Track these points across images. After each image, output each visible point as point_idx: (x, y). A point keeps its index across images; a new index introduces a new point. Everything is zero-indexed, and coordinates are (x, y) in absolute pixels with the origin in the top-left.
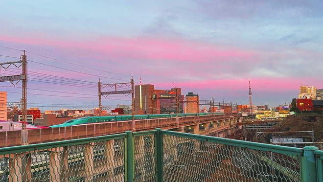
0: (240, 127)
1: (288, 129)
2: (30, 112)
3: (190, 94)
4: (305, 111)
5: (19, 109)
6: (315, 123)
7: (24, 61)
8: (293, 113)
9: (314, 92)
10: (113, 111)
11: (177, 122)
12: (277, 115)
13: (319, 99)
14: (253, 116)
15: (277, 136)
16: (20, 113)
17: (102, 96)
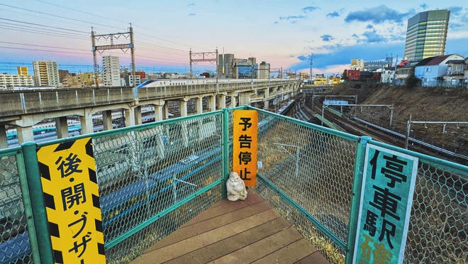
0: (301, 91)
1: (338, 94)
2: (137, 74)
3: (263, 63)
4: (354, 80)
5: (129, 71)
6: (360, 90)
7: (131, 33)
8: (343, 81)
9: (362, 65)
10: (201, 75)
11: (252, 85)
12: (331, 82)
13: (366, 70)
14: (312, 83)
15: (328, 98)
16: (130, 74)
17: (192, 63)
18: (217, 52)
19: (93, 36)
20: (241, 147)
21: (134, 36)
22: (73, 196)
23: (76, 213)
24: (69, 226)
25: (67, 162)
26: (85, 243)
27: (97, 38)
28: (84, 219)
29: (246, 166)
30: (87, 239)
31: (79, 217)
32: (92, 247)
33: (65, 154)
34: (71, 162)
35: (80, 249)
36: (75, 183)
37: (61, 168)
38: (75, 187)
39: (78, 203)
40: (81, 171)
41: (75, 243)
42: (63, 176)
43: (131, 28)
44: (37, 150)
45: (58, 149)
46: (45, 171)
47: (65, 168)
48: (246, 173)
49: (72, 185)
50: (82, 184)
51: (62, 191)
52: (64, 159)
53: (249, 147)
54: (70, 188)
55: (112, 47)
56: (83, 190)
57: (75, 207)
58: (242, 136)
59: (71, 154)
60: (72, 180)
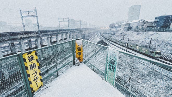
17: (60, 22)
18: (68, 18)
19: (21, 12)
20: (78, 51)
21: (37, 12)
22: (33, 66)
23: (34, 71)
24: (33, 74)
25: (30, 58)
26: (37, 79)
27: (23, 13)
28: (36, 72)
29: (80, 56)
30: (37, 78)
31: (35, 72)
32: (39, 80)
33: (30, 55)
34: (31, 57)
35: (36, 80)
36: (33, 63)
37: (29, 59)
38: (33, 64)
39: (34, 68)
40: (34, 60)
41: (34, 79)
42: (30, 61)
43: (36, 9)
44: (22, 55)
45: (28, 54)
46: (25, 60)
47: (30, 59)
48: (80, 58)
49: (32, 64)
50: (35, 63)
51: (30, 65)
52: (29, 57)
53: (80, 50)
54: (32, 65)
55: (29, 16)
56: (35, 65)
57: (34, 69)
58: (78, 48)
59: (31, 55)
60: (32, 62)
